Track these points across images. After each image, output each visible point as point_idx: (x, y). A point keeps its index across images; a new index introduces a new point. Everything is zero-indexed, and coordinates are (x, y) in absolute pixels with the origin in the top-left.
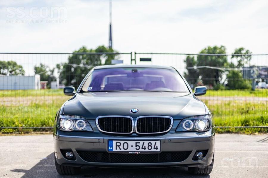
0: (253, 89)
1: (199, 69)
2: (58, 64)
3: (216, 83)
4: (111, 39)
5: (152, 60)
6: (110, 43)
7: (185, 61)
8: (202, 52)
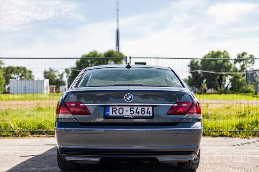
0: (256, 93)
1: (204, 73)
3: (220, 87)
4: (118, 44)
6: (117, 48)
7: (189, 66)
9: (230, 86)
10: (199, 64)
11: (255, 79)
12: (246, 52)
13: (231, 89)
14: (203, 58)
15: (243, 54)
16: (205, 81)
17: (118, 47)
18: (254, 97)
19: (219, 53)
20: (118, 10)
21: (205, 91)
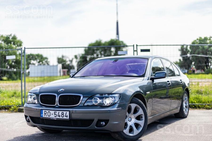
1: (192, 56)
2: (76, 55)
3: (207, 68)
4: (118, 34)
6: (117, 37)
7: (179, 50)
8: (193, 43)
10: (189, 48)
14: (191, 45)
16: (193, 63)
19: (206, 39)
21: (194, 71)
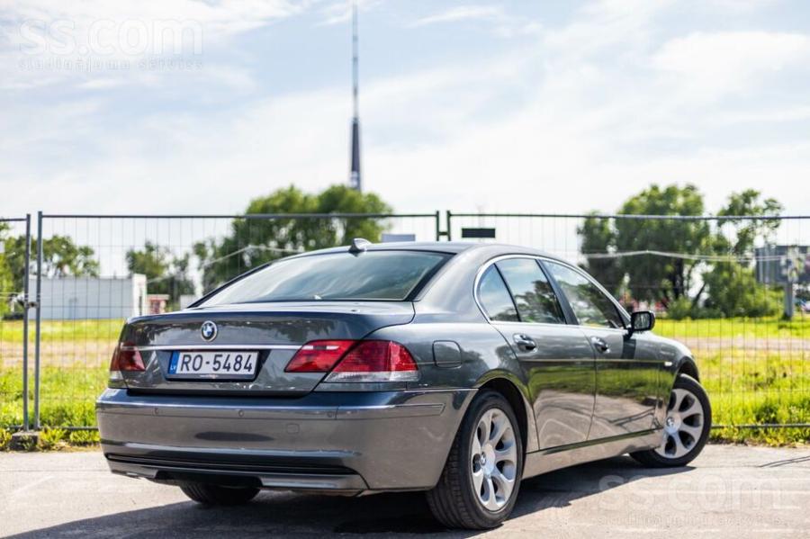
0: (787, 317)
2: (201, 241)
3: (677, 297)
4: (355, 166)
5: (497, 233)
6: (352, 178)
7: (579, 232)
9: (705, 296)
10: (611, 226)
11: (785, 272)
12: (756, 189)
13: (707, 303)
15: (748, 196)
16: (627, 279)
17: (355, 175)
18: (781, 327)
19: (671, 193)
20: (355, 59)
